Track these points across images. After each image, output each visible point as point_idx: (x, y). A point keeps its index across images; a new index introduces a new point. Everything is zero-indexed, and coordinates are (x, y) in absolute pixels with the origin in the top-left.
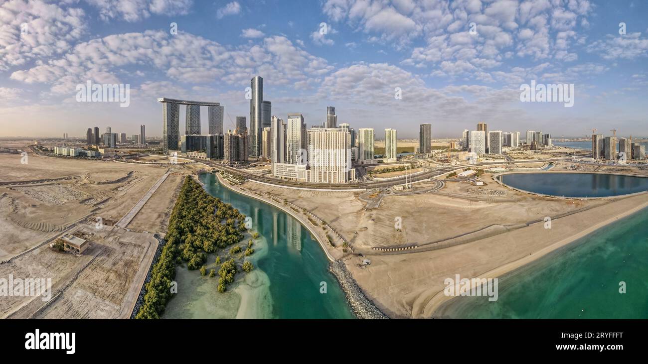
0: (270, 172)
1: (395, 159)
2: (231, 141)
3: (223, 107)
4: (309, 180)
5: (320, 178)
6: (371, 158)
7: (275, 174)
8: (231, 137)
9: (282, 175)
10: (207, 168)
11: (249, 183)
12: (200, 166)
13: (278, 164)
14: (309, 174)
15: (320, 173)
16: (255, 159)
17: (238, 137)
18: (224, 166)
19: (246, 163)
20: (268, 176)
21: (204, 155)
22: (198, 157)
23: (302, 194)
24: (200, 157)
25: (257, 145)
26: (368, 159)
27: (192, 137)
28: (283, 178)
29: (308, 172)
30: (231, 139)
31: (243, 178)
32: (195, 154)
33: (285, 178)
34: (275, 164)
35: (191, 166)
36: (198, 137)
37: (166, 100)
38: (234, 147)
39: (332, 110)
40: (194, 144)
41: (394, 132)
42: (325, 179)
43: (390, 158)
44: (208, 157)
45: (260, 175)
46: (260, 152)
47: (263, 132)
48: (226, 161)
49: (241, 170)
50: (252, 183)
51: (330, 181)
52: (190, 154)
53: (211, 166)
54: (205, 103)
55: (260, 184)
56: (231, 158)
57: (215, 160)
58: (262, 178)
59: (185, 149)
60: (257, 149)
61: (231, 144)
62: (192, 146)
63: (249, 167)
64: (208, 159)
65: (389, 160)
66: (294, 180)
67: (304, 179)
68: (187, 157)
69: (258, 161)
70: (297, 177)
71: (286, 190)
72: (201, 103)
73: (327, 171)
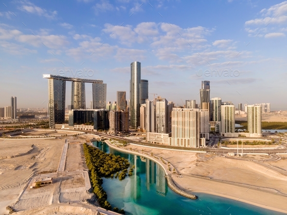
0: (145, 139)
1: (259, 135)
2: (115, 116)
3: (106, 84)
4: (171, 144)
5: (178, 143)
6: (231, 132)
7: (148, 140)
8: (115, 113)
9: (153, 140)
10: (97, 137)
11: (130, 146)
12: (91, 136)
13: (150, 133)
14: (171, 140)
15: (178, 139)
16: (134, 130)
17: (121, 112)
18: (110, 136)
19: (127, 133)
20: (143, 141)
21: (91, 127)
22: (86, 129)
23: (163, 152)
24: (87, 129)
25: (135, 118)
26: (228, 132)
27: (79, 111)
28: (154, 143)
29: (171, 139)
30: (115, 114)
31: (126, 143)
32: (82, 127)
33: (155, 143)
34: (148, 133)
35: (83, 137)
36: (84, 111)
37: (52, 77)
38: (117, 120)
39: (207, 84)
40: (80, 117)
41: (258, 108)
42: (182, 144)
43: (253, 132)
44: (95, 129)
45: (137, 141)
46: (138, 124)
47: (141, 108)
48: (111, 131)
49: (124, 138)
50: (132, 145)
51: (185, 146)
52: (77, 126)
53: (100, 136)
54: (90, 80)
55: (137, 146)
56: (116, 129)
57: (101, 131)
58: (139, 142)
59: (73, 123)
60: (136, 121)
61: (115, 118)
62: (79, 119)
63: (129, 136)
64: (95, 131)
65: (252, 135)
66: (161, 144)
67: (168, 143)
68: (75, 130)
69: (136, 131)
70: (163, 142)
71: (154, 149)
72: (86, 80)
73: (183, 139)
